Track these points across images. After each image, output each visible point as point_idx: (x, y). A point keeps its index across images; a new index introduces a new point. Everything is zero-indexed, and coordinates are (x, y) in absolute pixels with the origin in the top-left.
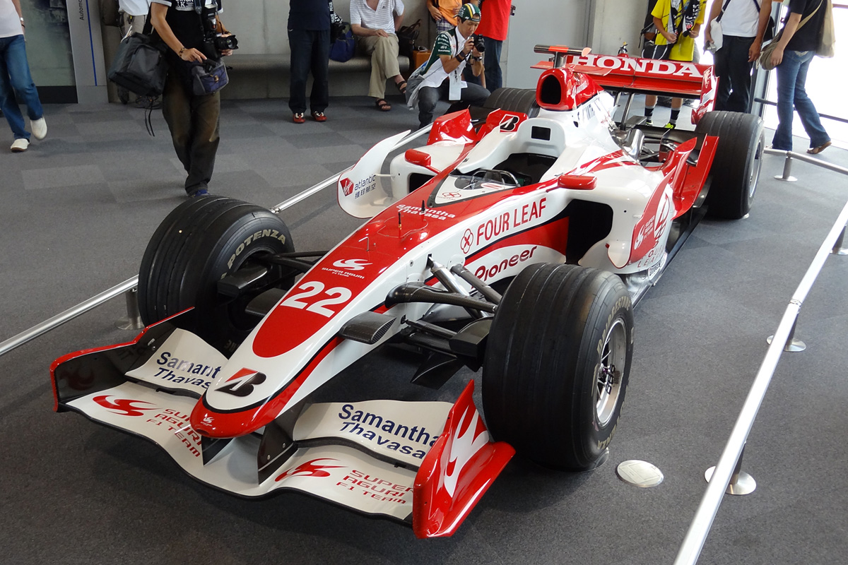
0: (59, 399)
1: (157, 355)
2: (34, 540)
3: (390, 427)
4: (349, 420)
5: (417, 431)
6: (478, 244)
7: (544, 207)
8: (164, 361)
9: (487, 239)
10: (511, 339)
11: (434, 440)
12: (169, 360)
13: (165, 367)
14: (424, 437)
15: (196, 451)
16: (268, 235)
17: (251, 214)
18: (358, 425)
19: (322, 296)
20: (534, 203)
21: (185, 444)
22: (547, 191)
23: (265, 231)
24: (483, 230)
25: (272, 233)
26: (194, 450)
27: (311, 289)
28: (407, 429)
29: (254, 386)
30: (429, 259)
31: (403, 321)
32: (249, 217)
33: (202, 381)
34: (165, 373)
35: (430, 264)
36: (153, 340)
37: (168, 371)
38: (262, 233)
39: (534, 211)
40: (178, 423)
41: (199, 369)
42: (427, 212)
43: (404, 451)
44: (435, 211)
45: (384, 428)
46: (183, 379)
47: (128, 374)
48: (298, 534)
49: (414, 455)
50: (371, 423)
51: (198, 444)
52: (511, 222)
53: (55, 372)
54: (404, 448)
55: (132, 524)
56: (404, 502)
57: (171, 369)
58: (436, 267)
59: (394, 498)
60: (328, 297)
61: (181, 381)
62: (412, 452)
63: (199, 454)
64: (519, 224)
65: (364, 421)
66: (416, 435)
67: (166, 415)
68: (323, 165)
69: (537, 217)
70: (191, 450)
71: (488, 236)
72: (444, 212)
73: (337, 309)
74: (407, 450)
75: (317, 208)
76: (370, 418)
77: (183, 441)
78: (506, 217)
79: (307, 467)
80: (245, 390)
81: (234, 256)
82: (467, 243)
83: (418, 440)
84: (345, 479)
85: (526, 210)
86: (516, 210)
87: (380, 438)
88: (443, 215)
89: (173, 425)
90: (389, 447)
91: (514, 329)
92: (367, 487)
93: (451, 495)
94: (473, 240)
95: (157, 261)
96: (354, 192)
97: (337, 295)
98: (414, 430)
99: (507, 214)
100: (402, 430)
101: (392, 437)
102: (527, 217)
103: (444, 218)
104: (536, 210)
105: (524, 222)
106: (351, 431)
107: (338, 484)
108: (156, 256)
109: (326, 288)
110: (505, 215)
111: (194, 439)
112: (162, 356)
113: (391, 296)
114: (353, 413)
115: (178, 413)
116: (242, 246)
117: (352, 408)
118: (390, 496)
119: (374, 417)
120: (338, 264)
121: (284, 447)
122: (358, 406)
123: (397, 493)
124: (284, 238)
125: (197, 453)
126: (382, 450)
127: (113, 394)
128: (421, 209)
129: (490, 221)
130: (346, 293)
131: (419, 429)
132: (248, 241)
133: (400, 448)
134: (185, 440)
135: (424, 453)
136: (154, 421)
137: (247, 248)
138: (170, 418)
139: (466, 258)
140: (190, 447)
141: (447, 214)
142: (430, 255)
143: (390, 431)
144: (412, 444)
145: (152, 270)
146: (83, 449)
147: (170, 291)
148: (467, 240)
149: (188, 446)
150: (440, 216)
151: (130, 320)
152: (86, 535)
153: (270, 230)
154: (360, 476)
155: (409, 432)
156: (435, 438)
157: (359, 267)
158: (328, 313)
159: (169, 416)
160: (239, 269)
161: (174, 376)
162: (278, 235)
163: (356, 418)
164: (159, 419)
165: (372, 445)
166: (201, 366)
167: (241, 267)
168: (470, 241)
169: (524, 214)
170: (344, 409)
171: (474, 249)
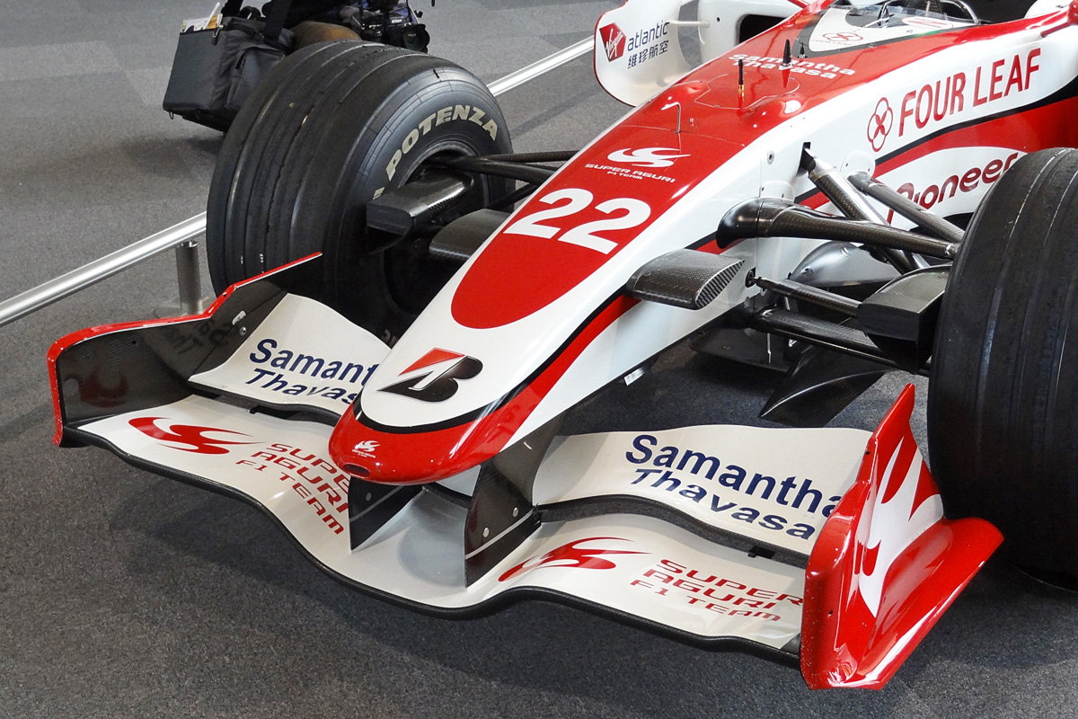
0: (65, 421)
1: (250, 345)
2: (24, 684)
3: (736, 478)
4: (649, 465)
5: (794, 486)
6: (901, 134)
7: (1036, 68)
8: (263, 356)
9: (921, 125)
10: (998, 298)
11: (831, 503)
12: (275, 353)
13: (267, 366)
14: (809, 498)
15: (335, 523)
16: (464, 117)
17: (430, 72)
18: (668, 474)
19: (589, 214)
20: (1017, 58)
21: (313, 509)
22: (1044, 35)
23: (459, 107)
24: (911, 104)
25: (472, 113)
26: (331, 521)
27: (565, 202)
28: (772, 482)
29: (459, 382)
30: (804, 154)
31: (750, 280)
32: (428, 77)
33: (343, 392)
34: (267, 379)
35: (807, 163)
36: (242, 314)
37: (273, 374)
38: (453, 111)
39: (1015, 76)
40: (299, 468)
41: (336, 370)
42: (795, 66)
43: (768, 524)
44: (811, 64)
45: (723, 480)
46: (304, 388)
47: (194, 378)
48: (544, 693)
49: (791, 532)
50: (695, 470)
51: (340, 509)
52: (968, 93)
53: (57, 362)
54: (768, 518)
55: (210, 665)
56: (777, 618)
57: (278, 371)
58: (819, 170)
59: (755, 610)
60: (603, 216)
61: (298, 392)
62: (787, 527)
63: (341, 529)
64: (984, 100)
65: (681, 467)
66: (792, 495)
67: (274, 453)
68: (543, 38)
69: (1020, 89)
70: (326, 519)
71: (922, 120)
72: (831, 66)
73: (623, 238)
74: (774, 522)
75: (537, 114)
76: (693, 460)
77: (310, 502)
78: (959, 82)
79: (567, 552)
80: (441, 390)
81: (397, 156)
82: (881, 128)
83: (797, 504)
84: (648, 574)
85: (1000, 71)
86: (979, 69)
87: (716, 499)
88: (830, 71)
89: (288, 472)
90: (736, 516)
91: (1003, 275)
92: (696, 590)
93: (874, 610)
94: (892, 123)
95: (246, 165)
96: (627, 54)
97: (621, 213)
98: (789, 484)
99: (961, 76)
100: (763, 485)
101: (741, 498)
102: (1000, 87)
103: (832, 76)
104: (1020, 73)
105: (994, 96)
106: (656, 485)
107: (634, 584)
108: (244, 153)
109: (597, 201)
110: (957, 77)
111: (331, 500)
112: (260, 347)
113: (729, 223)
114: (656, 451)
115: (298, 450)
116: (414, 135)
117: (654, 441)
118: (743, 607)
119: (702, 458)
120: (618, 156)
121: (515, 514)
122: (665, 437)
123: (760, 603)
124: (495, 127)
125: (337, 527)
126: (723, 521)
127: (168, 416)
128: (781, 60)
129: (928, 88)
130: (638, 210)
131: (799, 483)
132: (426, 126)
133: (760, 519)
134: (314, 500)
135: (811, 530)
136: (251, 463)
137: (425, 140)
138: (282, 459)
139: (879, 162)
140: (324, 515)
141: (837, 69)
142: (807, 145)
143: (736, 486)
144: (785, 511)
145: (236, 184)
146: (107, 527)
147: (271, 224)
148: (880, 121)
149: (320, 513)
150: (823, 72)
151: (185, 306)
152: (123, 679)
153: (468, 107)
154: (679, 571)
155: (778, 489)
156: (834, 499)
157: (661, 162)
158: (605, 246)
159: (279, 455)
160: (408, 182)
161: (284, 384)
162: (484, 120)
163: (663, 460)
164: (261, 461)
165: (701, 511)
166: (339, 364)
167: (411, 179)
168: (886, 124)
169: (996, 79)
170: (637, 444)
171: (893, 143)
